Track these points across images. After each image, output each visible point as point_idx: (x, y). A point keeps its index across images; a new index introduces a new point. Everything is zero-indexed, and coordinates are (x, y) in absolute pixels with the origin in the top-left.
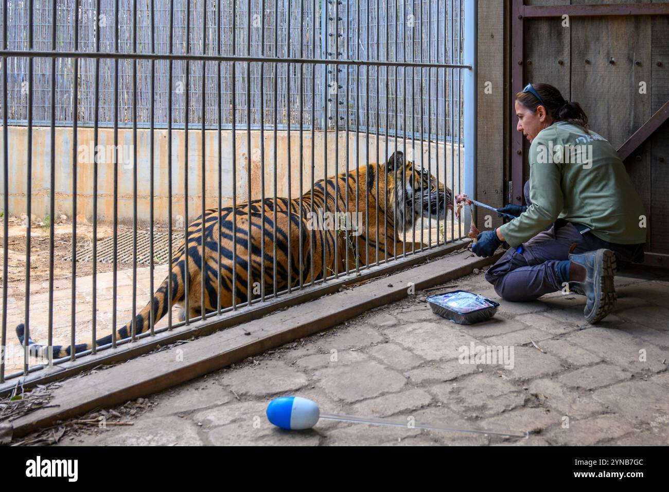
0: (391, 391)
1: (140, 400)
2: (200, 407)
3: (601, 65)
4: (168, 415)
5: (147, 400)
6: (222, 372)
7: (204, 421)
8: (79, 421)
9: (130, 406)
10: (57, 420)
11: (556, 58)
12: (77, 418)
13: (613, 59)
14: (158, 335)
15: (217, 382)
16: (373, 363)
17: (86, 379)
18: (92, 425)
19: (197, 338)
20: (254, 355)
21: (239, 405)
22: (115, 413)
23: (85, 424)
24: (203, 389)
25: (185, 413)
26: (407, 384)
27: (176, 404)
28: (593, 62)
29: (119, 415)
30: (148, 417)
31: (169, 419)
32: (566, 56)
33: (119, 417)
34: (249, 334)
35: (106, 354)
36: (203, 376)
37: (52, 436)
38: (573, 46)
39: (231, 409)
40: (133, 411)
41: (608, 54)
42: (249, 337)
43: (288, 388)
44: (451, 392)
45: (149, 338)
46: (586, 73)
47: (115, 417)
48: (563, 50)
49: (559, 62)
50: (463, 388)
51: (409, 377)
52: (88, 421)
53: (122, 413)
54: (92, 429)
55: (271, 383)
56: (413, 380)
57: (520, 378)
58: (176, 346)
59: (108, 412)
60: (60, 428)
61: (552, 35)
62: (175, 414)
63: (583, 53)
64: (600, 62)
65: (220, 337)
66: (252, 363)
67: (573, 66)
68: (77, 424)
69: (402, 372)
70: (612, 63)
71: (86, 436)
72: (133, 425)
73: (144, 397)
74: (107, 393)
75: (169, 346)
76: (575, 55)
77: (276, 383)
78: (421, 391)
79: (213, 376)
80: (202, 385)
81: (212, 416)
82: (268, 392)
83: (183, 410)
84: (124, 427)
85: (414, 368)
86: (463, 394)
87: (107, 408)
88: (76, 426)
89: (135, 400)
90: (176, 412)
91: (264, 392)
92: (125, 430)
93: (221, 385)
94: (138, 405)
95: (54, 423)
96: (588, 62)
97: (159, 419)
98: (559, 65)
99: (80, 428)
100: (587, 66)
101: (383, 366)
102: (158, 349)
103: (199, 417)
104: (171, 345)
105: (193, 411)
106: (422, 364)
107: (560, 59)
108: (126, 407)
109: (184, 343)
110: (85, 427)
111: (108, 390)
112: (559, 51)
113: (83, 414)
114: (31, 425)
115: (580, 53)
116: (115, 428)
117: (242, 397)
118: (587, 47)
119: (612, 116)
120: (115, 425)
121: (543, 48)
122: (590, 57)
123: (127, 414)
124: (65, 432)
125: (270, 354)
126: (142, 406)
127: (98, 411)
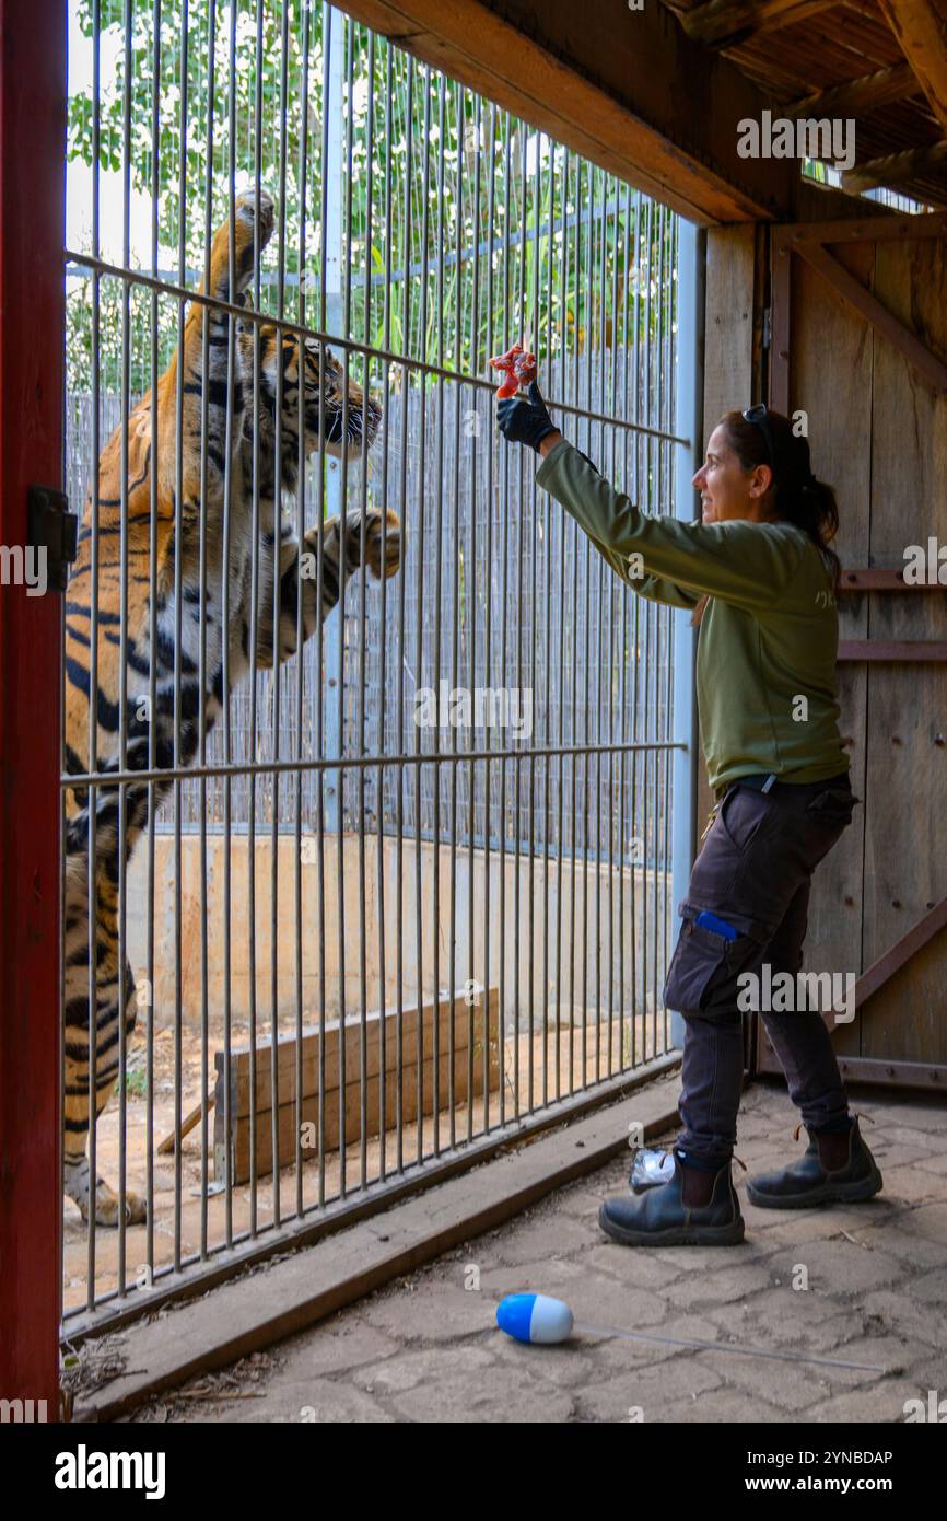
0: (649, 1321)
1: (257, 1357)
2: (356, 1363)
4: (312, 1379)
5: (266, 1355)
6: (363, 1305)
7: (373, 1385)
8: (182, 1394)
9: (246, 1367)
10: (148, 1395)
12: (177, 1389)
14: (238, 1247)
15: (362, 1322)
16: (600, 1279)
17: (157, 1327)
18: (203, 1400)
19: (299, 1250)
20: (403, 1274)
21: (414, 1357)
22: (229, 1378)
23: (190, 1398)
24: (345, 1334)
25: (336, 1373)
26: (668, 1310)
27: (316, 1360)
29: (235, 1381)
30: (282, 1384)
31: (320, 1384)
33: (237, 1385)
34: (386, 1239)
35: (172, 1285)
36: (336, 1312)
39: (407, 1364)
40: (254, 1375)
42: (388, 1246)
43: (482, 1326)
44: (746, 1319)
45: (226, 1253)
47: (231, 1385)
50: (761, 1312)
51: (668, 1300)
52: (193, 1393)
53: (238, 1379)
54: (206, 1405)
55: (451, 1319)
56: (676, 1303)
57: (844, 1293)
58: (274, 1264)
59: (218, 1377)
60: (158, 1407)
62: (322, 1376)
65: (341, 1246)
68: (180, 1398)
69: (652, 1290)
72: (265, 1396)
73: (261, 1351)
75: (261, 1264)
77: (460, 1318)
78: (696, 1320)
81: (383, 1375)
82: (453, 1333)
83: (331, 1369)
84: (253, 1401)
85: (668, 1284)
86: (764, 1320)
87: (216, 1371)
88: (180, 1403)
89: (248, 1357)
90: (321, 1371)
91: (448, 1334)
92: (257, 1405)
93: (371, 1326)
94: (257, 1365)
95: (146, 1399)
97: (300, 1384)
99: (187, 1405)
101: (618, 1284)
102: (247, 1272)
103: (361, 1377)
104: (265, 1265)
105: (349, 1370)
106: (679, 1276)
108: (241, 1369)
109: (283, 1260)
110: (193, 1403)
113: (183, 1384)
116: (240, 1401)
117: (411, 1344)
120: (237, 1398)
123: (246, 1379)
124: (169, 1412)
125: (427, 1272)
126: (264, 1366)
127: (203, 1377)
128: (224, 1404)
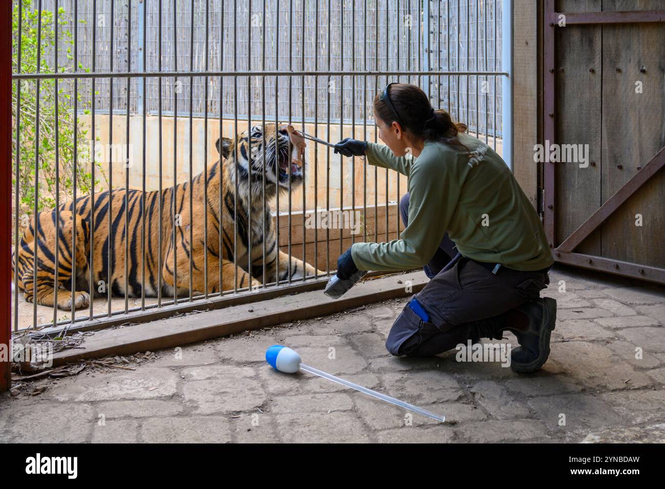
1: (148, 353)
3: (632, 74)
4: (164, 367)
5: (153, 353)
6: (221, 340)
7: (187, 375)
8: (97, 362)
9: (138, 356)
10: (81, 358)
11: (587, 66)
12: (96, 359)
13: (644, 68)
14: (180, 304)
15: (212, 347)
17: (113, 331)
18: (106, 366)
19: (211, 310)
20: (251, 329)
22: (124, 359)
23: (101, 365)
24: (200, 351)
25: (176, 367)
28: (624, 71)
29: (127, 361)
30: (148, 367)
31: (163, 370)
32: (597, 66)
33: (127, 363)
34: (252, 311)
36: (205, 341)
37: (74, 370)
38: (604, 53)
40: (138, 361)
41: (639, 62)
42: (251, 314)
46: (617, 82)
47: (124, 363)
48: (594, 58)
49: (590, 71)
52: (103, 363)
53: (130, 361)
54: (105, 369)
59: (120, 358)
60: (81, 365)
61: (584, 42)
62: (170, 367)
63: (614, 62)
64: (631, 69)
66: (248, 335)
67: (604, 74)
68: (95, 363)
70: (643, 71)
71: (99, 373)
72: (135, 370)
73: (151, 351)
74: (122, 344)
75: (186, 314)
76: (607, 61)
79: (212, 342)
80: (200, 347)
83: (175, 365)
84: (127, 371)
87: (121, 355)
88: (93, 365)
89: (143, 352)
92: (127, 373)
93: (216, 350)
94: (144, 356)
95: (78, 360)
96: (619, 71)
97: (157, 369)
98: (590, 73)
99: (97, 367)
100: (618, 75)
103: (186, 371)
104: (188, 314)
105: (184, 367)
107: (591, 67)
108: (135, 357)
109: (199, 313)
110: (100, 367)
111: (123, 342)
112: (591, 59)
113: (102, 357)
114: (61, 359)
115: (611, 61)
117: (225, 361)
118: (618, 56)
119: (644, 127)
121: (575, 55)
122: (621, 65)
123: (134, 361)
124: (84, 368)
125: (266, 331)
126: (147, 357)
127: (113, 357)
128: (115, 370)
